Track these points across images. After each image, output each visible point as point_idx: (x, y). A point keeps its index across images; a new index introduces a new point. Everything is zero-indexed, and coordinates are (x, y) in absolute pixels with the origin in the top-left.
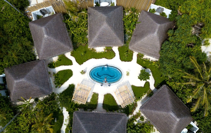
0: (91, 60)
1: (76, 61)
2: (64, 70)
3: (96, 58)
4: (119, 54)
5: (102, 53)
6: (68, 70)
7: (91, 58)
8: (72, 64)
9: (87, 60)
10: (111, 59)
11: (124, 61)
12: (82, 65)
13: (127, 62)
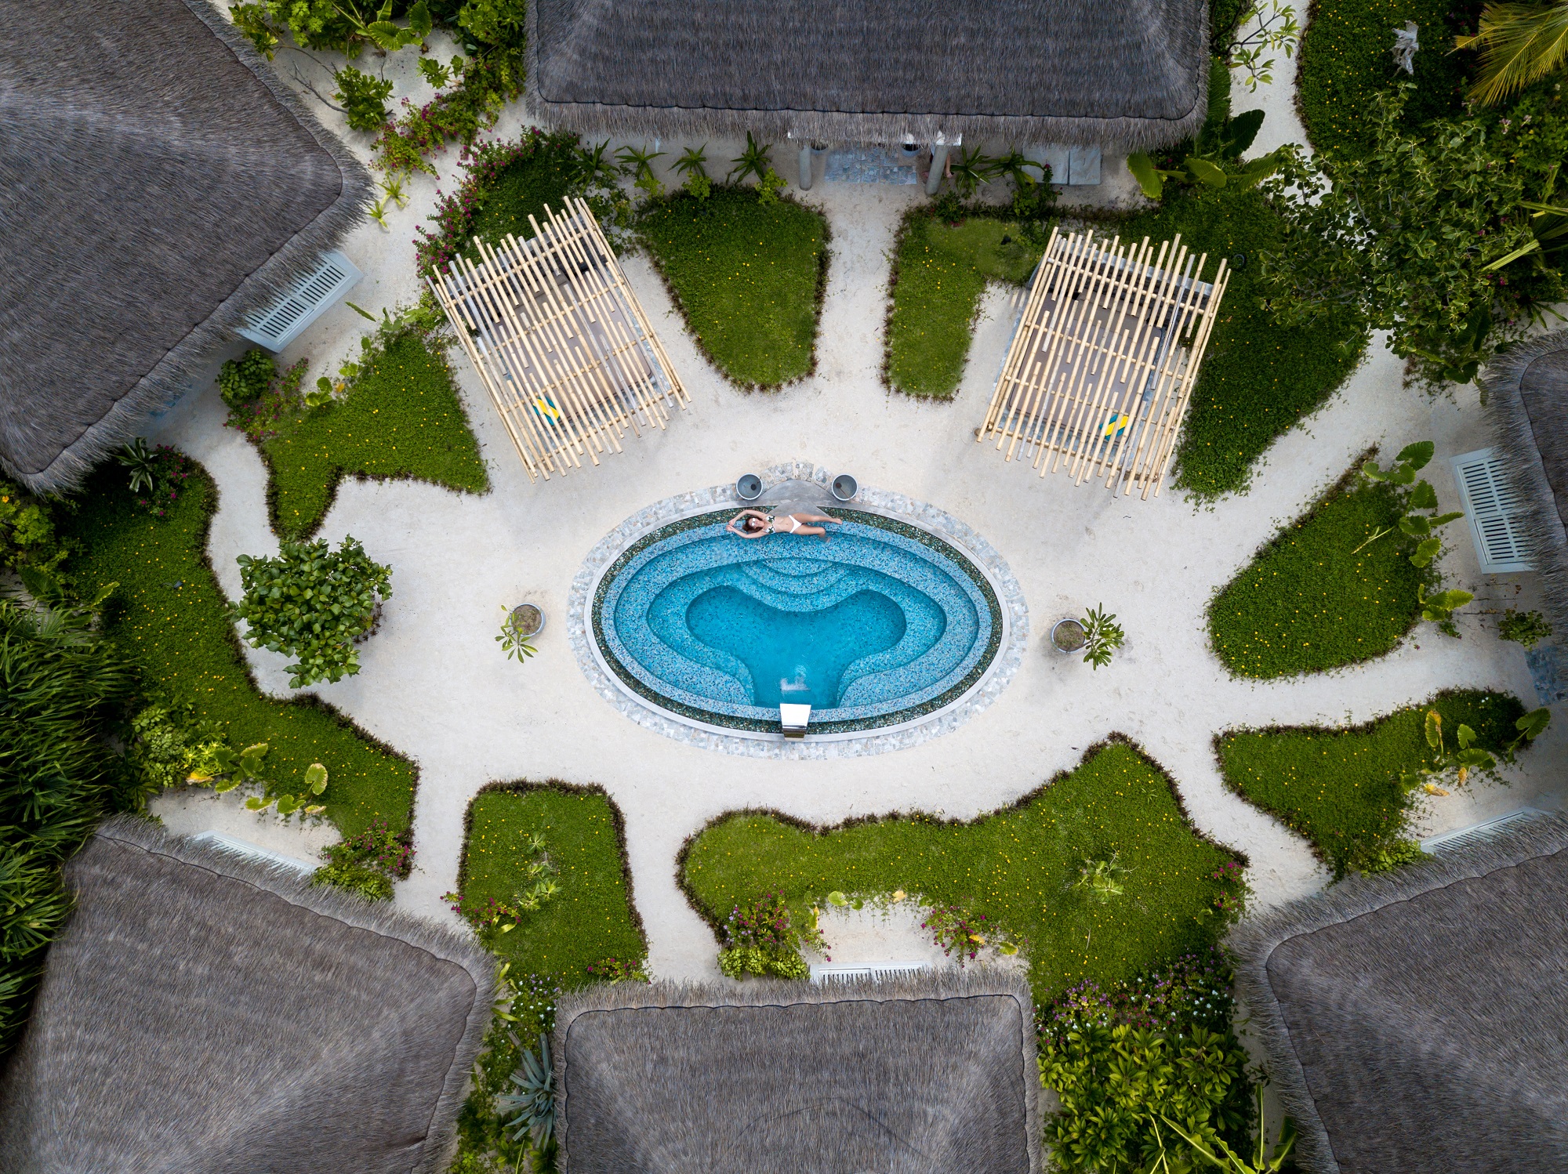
0: (989, 807)
1: (1171, 785)
2: (1317, 665)
3: (924, 821)
4: (626, 872)
5: (848, 888)
6: (1266, 676)
7: (980, 822)
8: (1217, 742)
9: (1039, 794)
10: (727, 817)
11: (577, 790)
12: (1097, 734)
13: (532, 778)
